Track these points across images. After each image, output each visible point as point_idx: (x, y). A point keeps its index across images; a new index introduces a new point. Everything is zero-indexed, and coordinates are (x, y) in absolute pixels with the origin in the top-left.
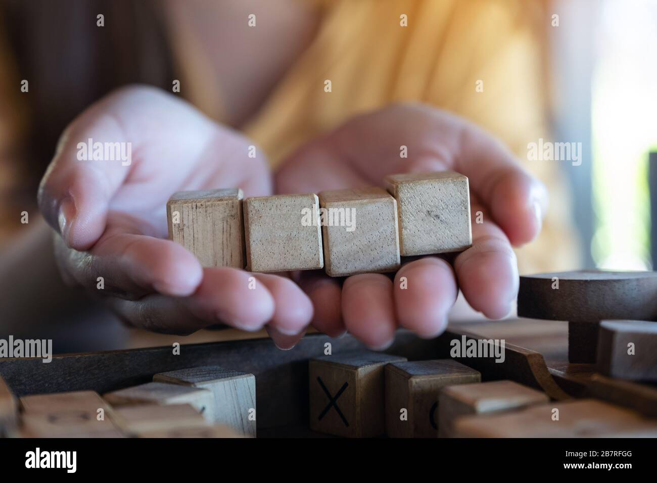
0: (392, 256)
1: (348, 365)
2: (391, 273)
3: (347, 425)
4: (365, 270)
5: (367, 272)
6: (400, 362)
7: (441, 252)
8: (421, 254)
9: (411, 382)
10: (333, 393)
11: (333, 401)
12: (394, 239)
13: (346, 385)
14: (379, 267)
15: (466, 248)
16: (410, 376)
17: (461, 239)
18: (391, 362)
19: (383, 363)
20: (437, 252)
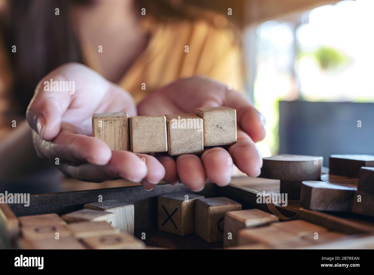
0: (199, 146)
1: (178, 200)
2: (199, 154)
3: (177, 228)
4: (187, 153)
5: (188, 154)
6: (202, 198)
7: (222, 145)
8: (213, 145)
9: (210, 209)
10: (170, 213)
11: (170, 217)
12: (201, 138)
13: (177, 209)
14: (193, 151)
15: (234, 143)
16: (209, 206)
17: (232, 139)
18: (197, 198)
19: (194, 199)
20: (220, 145)
